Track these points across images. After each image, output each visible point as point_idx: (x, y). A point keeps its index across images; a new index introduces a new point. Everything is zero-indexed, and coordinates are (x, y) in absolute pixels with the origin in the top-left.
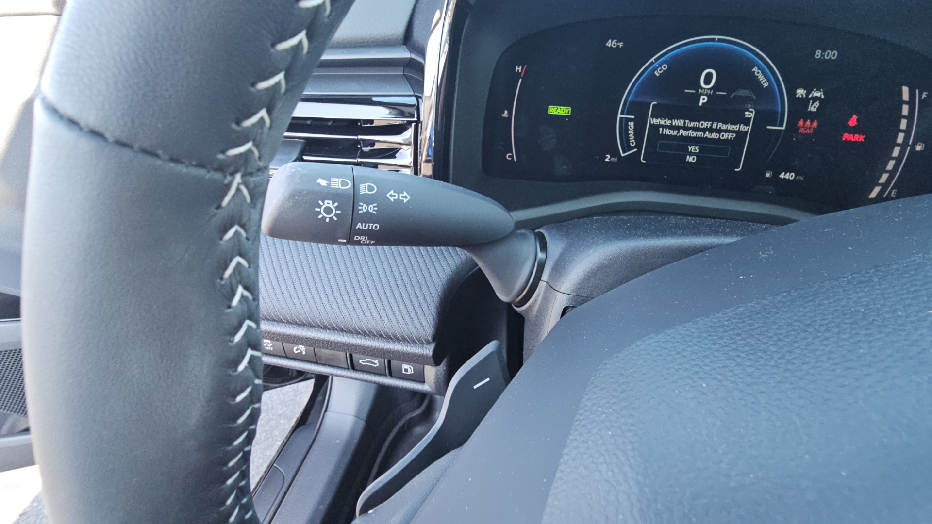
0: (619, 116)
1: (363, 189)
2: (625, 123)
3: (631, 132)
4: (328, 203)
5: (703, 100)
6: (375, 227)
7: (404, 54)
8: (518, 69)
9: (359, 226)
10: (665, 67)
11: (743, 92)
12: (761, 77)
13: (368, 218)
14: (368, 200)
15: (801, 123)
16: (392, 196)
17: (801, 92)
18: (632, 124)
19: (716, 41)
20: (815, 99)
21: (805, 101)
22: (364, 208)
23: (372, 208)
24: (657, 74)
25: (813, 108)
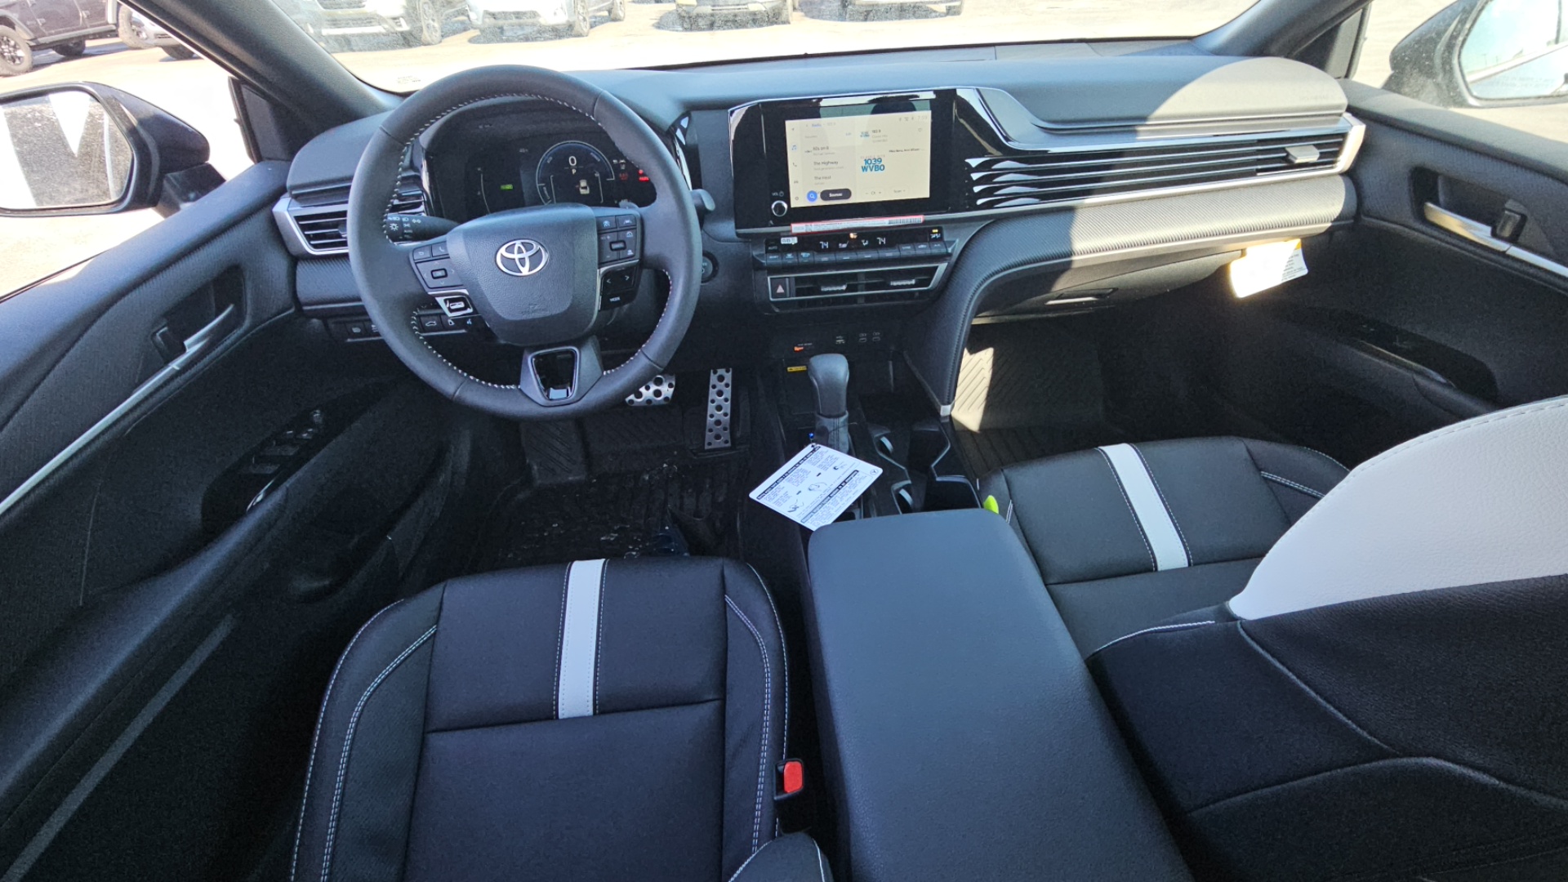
0: (538, 185)
1: (404, 220)
2: (541, 188)
3: (546, 192)
4: (394, 225)
5: (574, 171)
6: (410, 231)
7: (412, 173)
8: (479, 169)
9: (405, 231)
10: (551, 158)
11: (592, 165)
12: (595, 157)
13: (407, 228)
14: (406, 223)
15: (620, 175)
16: (414, 221)
17: (615, 161)
18: (545, 188)
19: (571, 143)
20: (622, 163)
21: (619, 165)
22: (405, 225)
23: (408, 225)
24: (549, 162)
25: (623, 167)
